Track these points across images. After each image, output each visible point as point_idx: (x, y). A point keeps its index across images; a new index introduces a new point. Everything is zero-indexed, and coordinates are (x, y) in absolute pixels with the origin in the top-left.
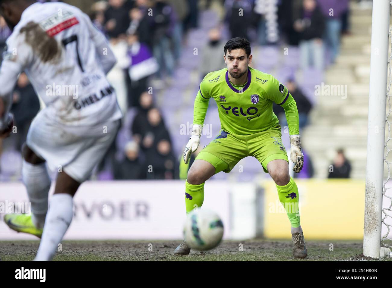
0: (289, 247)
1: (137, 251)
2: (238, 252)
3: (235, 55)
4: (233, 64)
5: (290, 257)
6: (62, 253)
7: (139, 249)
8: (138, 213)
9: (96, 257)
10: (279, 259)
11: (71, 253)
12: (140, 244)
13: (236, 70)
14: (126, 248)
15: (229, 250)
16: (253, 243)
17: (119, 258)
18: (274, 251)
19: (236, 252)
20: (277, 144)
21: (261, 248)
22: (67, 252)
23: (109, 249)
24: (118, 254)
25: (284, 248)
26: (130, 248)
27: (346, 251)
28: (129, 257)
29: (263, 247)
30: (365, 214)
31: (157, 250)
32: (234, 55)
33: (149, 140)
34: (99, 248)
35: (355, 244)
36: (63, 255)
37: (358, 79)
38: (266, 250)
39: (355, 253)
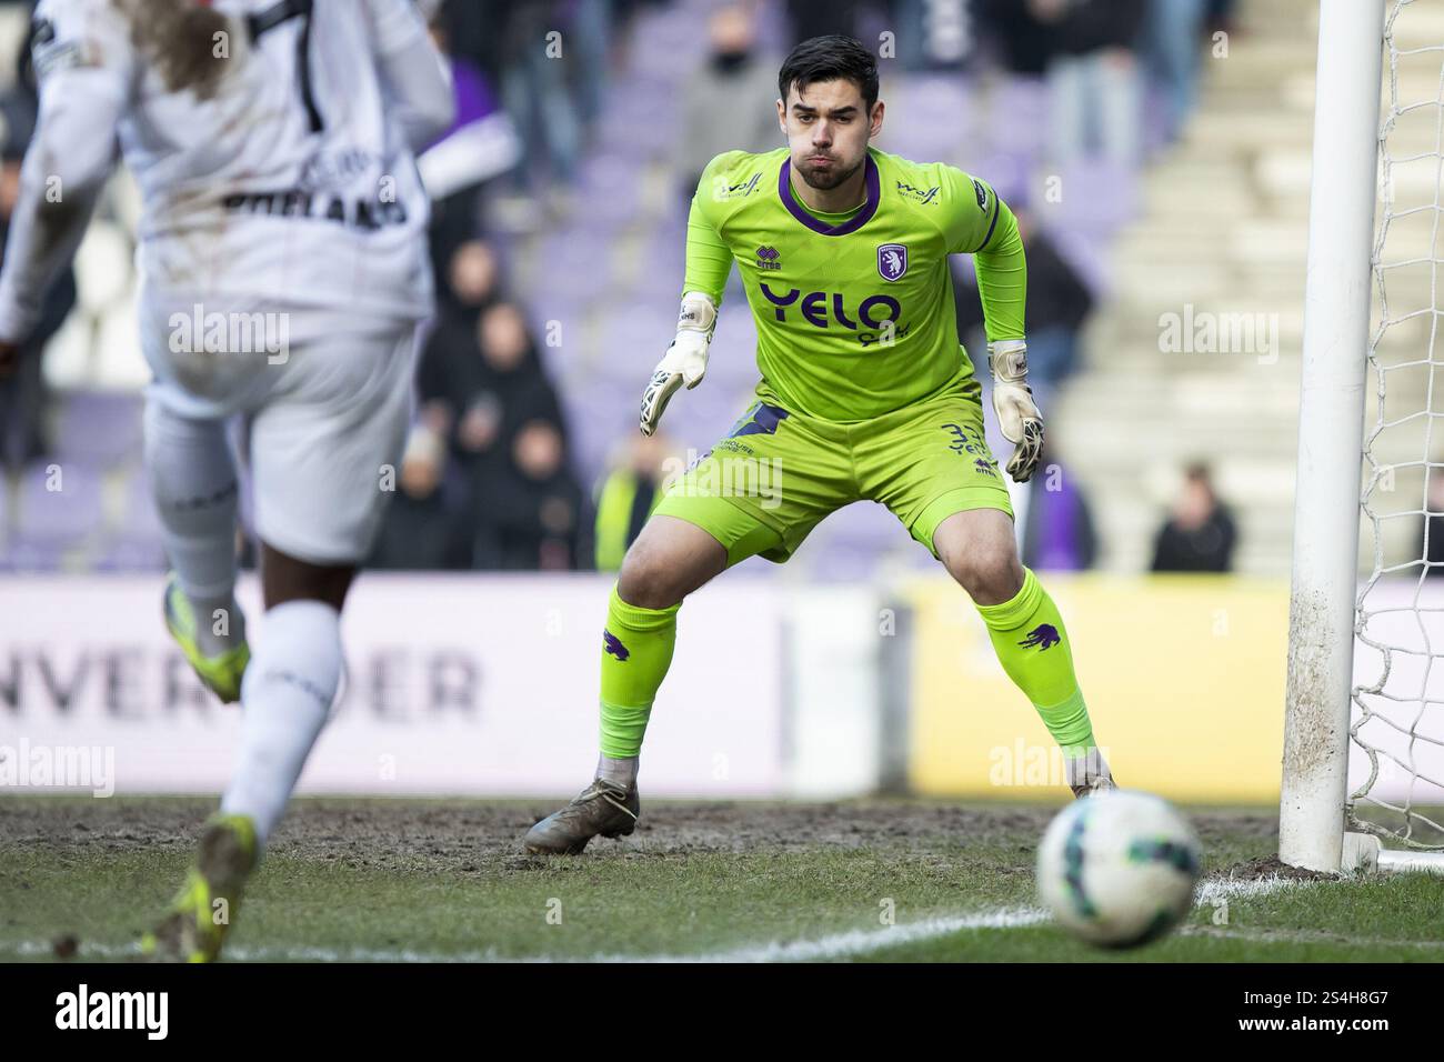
0: (1003, 829)
1: (432, 837)
2: (813, 846)
3: (821, 101)
4: (814, 136)
5: (1006, 865)
6: (154, 841)
7: (439, 831)
8: (439, 695)
9: (279, 859)
10: (966, 871)
11: (187, 842)
12: (444, 810)
13: (823, 159)
14: (394, 826)
15: (778, 836)
16: (869, 814)
17: (365, 863)
18: (945, 843)
19: (803, 843)
20: (964, 450)
21: (897, 831)
22: (172, 837)
23: (329, 829)
24: (364, 849)
25: (985, 831)
26: (406, 828)
27: (1215, 846)
28: (402, 861)
29: (904, 828)
30: (1288, 708)
31: (507, 835)
32: (819, 104)
33: (481, 422)
34: (292, 826)
35: (1249, 820)
36: (155, 852)
37: (1264, 203)
38: (918, 839)
39: (1249, 852)
